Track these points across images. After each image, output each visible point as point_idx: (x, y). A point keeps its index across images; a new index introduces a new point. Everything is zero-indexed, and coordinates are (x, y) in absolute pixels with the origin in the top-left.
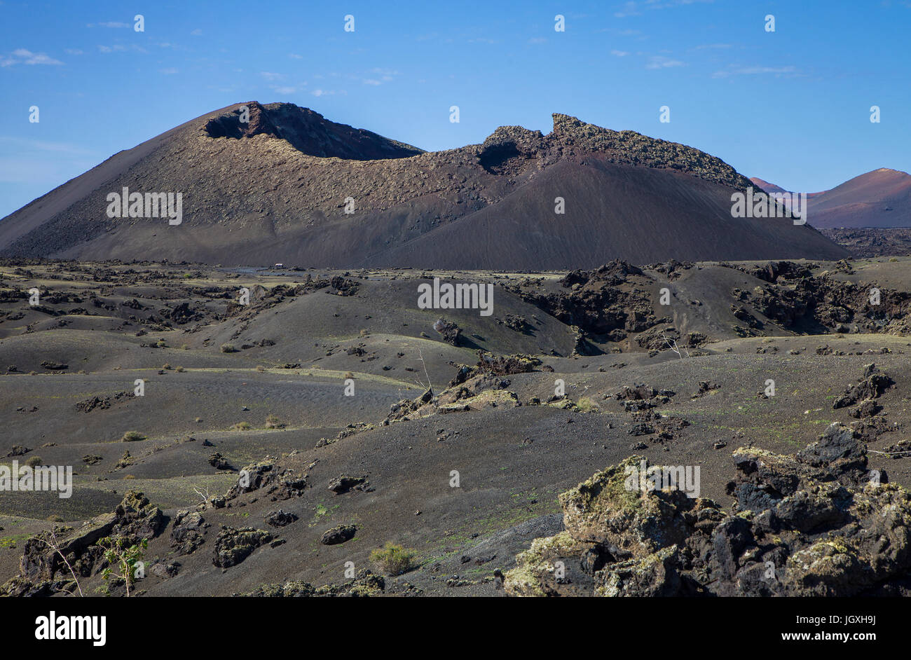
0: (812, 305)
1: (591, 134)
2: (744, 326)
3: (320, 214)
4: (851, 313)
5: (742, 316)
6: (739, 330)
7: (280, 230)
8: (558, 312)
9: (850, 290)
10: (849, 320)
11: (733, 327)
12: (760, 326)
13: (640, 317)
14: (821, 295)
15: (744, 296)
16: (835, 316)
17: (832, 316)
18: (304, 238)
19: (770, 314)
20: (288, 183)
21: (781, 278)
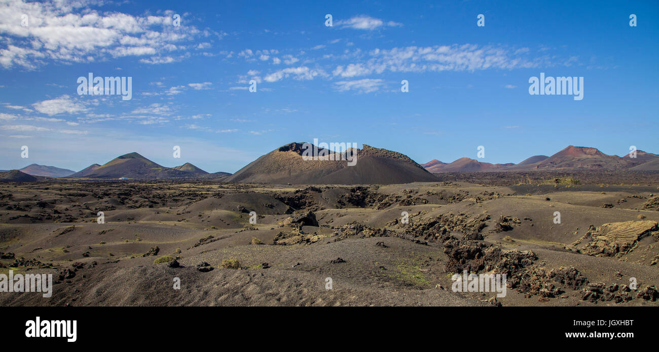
0: (364, 198)
1: (372, 149)
2: (339, 205)
3: (302, 170)
4: (375, 201)
5: (339, 202)
6: (337, 206)
7: (292, 174)
8: (286, 202)
9: (375, 194)
10: (373, 203)
11: (335, 205)
12: (344, 205)
13: (310, 203)
14: (367, 195)
15: (343, 196)
16: (370, 202)
17: (369, 201)
18: (297, 176)
19: (349, 201)
20: (295, 163)
21: (358, 191)
